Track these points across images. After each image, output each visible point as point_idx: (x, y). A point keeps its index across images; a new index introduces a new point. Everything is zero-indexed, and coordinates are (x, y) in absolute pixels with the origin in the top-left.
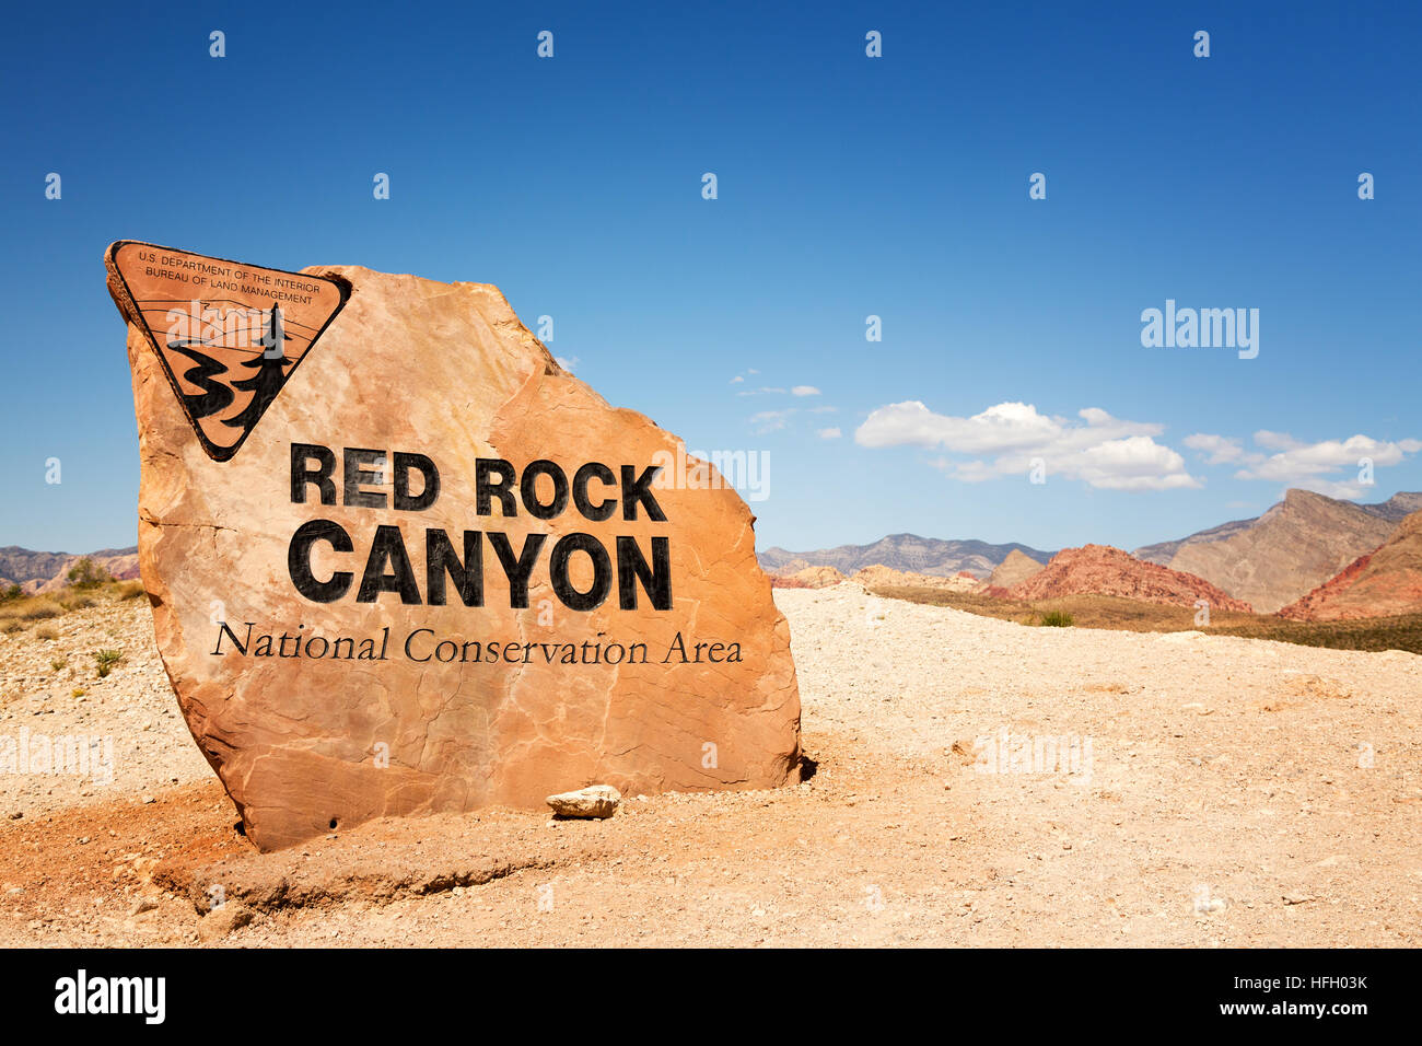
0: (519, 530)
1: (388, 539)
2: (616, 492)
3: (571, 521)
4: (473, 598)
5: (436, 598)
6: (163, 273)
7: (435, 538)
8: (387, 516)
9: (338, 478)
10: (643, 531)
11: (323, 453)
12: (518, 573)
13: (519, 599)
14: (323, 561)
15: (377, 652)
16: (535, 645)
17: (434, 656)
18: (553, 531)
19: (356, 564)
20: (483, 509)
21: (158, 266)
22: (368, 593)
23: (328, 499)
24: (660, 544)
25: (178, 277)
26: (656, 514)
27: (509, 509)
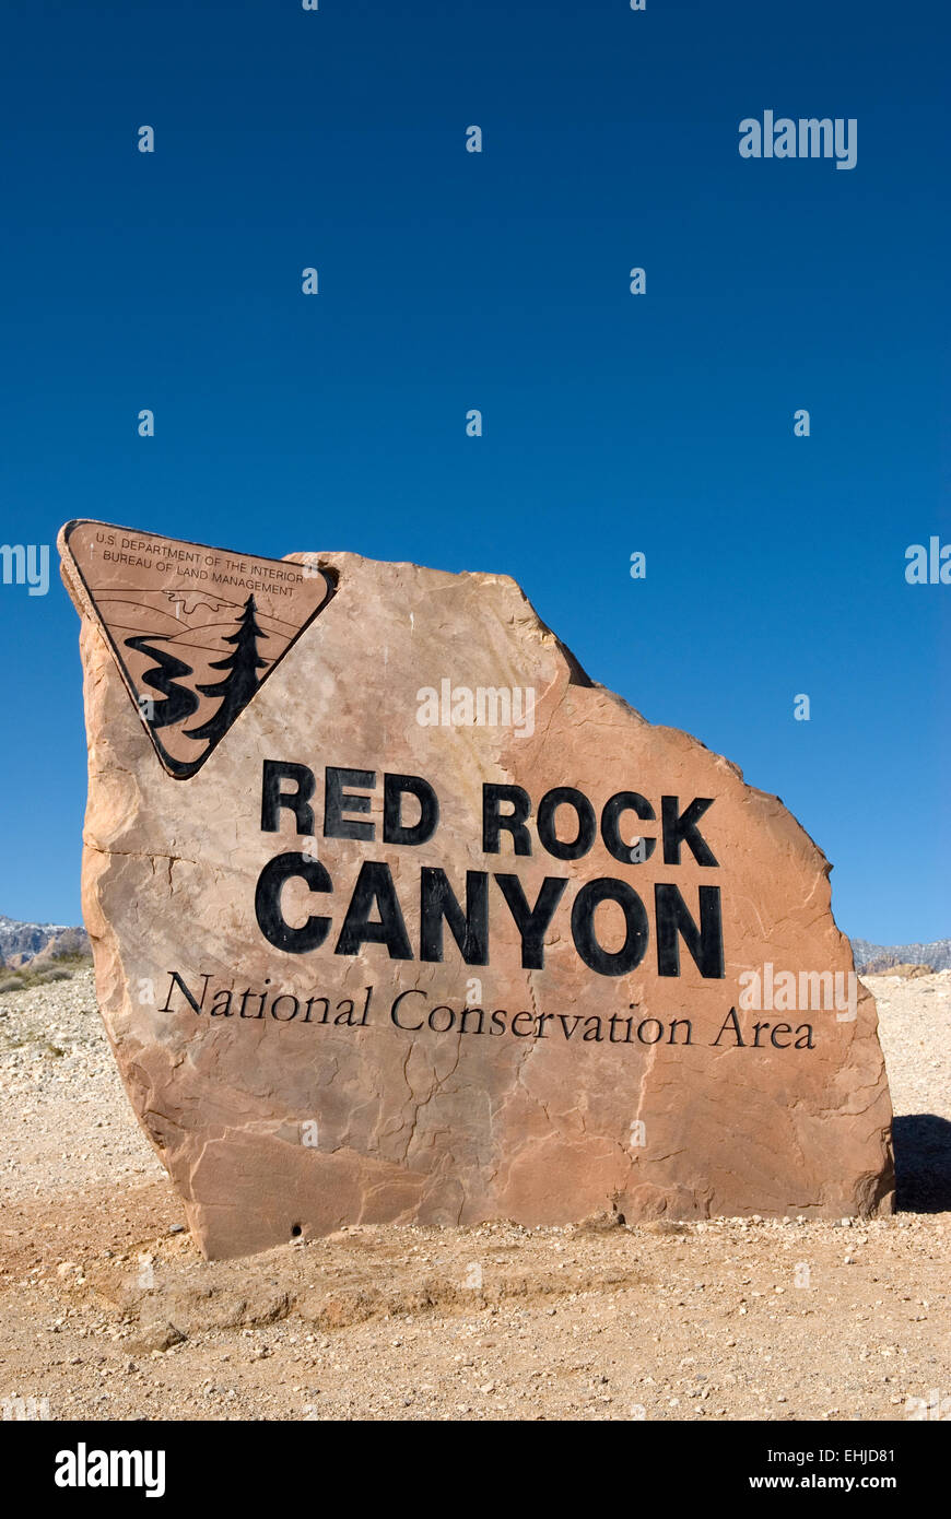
0: (534, 871)
1: (375, 879)
2: (655, 828)
3: (597, 863)
4: (476, 954)
5: (430, 953)
6: (122, 557)
7: (432, 880)
8: (374, 850)
9: (317, 803)
10: (688, 877)
11: (299, 772)
12: (532, 924)
13: (532, 957)
14: (296, 903)
15: (357, 1016)
16: (551, 1016)
17: (426, 1024)
18: (578, 874)
19: (335, 907)
20: (490, 846)
21: (115, 549)
22: (347, 945)
23: (304, 828)
24: (709, 896)
25: (139, 562)
26: (705, 858)
27: (522, 847)
